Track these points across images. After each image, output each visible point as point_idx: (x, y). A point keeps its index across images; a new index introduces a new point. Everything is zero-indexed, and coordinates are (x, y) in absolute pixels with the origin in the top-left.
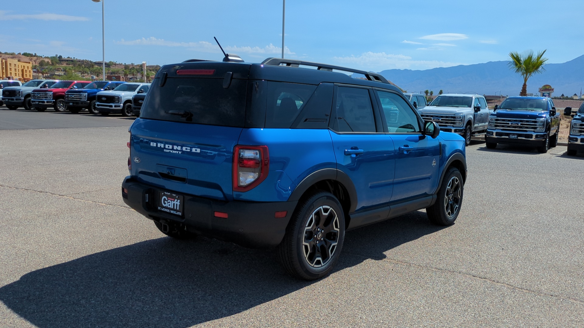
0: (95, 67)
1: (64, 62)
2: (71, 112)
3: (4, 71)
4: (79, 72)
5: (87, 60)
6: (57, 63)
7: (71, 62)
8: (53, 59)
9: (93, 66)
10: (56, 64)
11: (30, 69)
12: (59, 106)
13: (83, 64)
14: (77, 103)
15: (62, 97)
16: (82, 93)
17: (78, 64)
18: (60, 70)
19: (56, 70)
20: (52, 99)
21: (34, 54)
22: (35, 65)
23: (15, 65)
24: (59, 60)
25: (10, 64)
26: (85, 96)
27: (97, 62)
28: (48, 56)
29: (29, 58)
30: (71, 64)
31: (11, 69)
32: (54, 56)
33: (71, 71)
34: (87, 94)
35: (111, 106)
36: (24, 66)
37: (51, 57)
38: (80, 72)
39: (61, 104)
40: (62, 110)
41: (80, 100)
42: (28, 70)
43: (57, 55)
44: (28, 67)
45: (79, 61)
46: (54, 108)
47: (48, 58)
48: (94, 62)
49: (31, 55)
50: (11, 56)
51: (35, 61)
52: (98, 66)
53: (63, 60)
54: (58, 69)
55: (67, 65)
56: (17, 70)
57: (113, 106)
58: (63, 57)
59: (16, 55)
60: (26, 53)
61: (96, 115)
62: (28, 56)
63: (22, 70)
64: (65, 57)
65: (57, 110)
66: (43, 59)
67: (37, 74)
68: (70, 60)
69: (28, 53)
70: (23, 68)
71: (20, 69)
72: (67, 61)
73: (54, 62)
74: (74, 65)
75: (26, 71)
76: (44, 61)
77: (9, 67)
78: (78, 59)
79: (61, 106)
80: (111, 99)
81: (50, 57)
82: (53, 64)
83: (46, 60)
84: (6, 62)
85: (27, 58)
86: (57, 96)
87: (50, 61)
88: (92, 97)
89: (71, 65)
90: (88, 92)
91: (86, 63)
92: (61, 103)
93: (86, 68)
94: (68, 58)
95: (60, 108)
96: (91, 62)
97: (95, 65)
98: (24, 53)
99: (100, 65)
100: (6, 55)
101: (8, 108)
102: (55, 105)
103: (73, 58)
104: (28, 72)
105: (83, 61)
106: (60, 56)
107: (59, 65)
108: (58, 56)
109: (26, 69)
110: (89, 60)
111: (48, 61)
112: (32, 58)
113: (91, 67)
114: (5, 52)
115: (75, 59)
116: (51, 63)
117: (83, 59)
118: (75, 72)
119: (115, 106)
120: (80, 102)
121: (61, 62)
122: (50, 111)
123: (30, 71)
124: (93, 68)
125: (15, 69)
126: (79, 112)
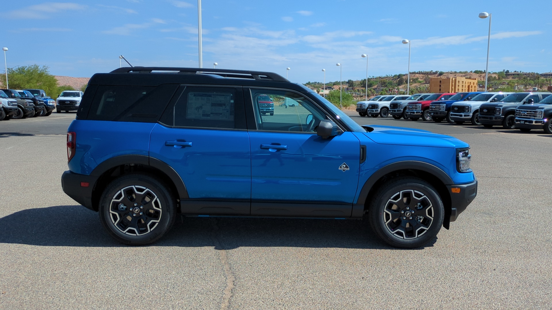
0: (541, 79)
1: (510, 76)
2: (434, 121)
3: (453, 88)
4: (522, 85)
5: (533, 72)
6: (503, 77)
7: (517, 75)
8: (500, 74)
9: (539, 78)
10: (502, 79)
11: (475, 85)
12: (426, 116)
13: (529, 77)
14: (437, 113)
15: (428, 108)
16: (441, 105)
17: (523, 77)
18: (505, 84)
19: (501, 84)
20: (420, 110)
21: (483, 71)
22: (483, 80)
23: (463, 82)
24: (506, 75)
25: (459, 81)
26: (444, 107)
27: (544, 74)
28: (496, 72)
29: (479, 75)
30: (516, 77)
31: (459, 86)
32: (502, 71)
33: (514, 85)
34: (445, 105)
35: (461, 116)
36: (470, 83)
37: (499, 73)
38: (524, 84)
39: (429, 115)
40: (429, 120)
41: (439, 111)
42: (474, 86)
43: (504, 70)
44: (474, 83)
45: (526, 74)
46: (422, 118)
47: (496, 74)
48: (540, 74)
49: (481, 72)
50: (464, 74)
51: (483, 77)
52: (544, 77)
53: (509, 75)
54: (503, 83)
55: (513, 79)
56: (464, 86)
57: (463, 116)
58: (510, 72)
59: (468, 73)
60: (477, 71)
61: (452, 124)
62: (478, 73)
63: (468, 86)
64: (512, 71)
65: (424, 120)
66: (491, 75)
67: (482, 89)
68: (516, 74)
69: (478, 70)
70: (469, 84)
71: (467, 85)
72: (514, 75)
73: (500, 77)
74: (520, 79)
75: (472, 86)
76: (491, 76)
77: (457, 84)
78: (524, 72)
79: (428, 116)
80: (462, 109)
81: (497, 72)
82: (499, 79)
83: (494, 76)
84: (455, 80)
85: (477, 75)
86: (425, 108)
87: (497, 76)
88: (450, 108)
89: (516, 79)
90: (447, 103)
91: (532, 75)
92: (428, 113)
93: (531, 81)
94: (514, 72)
95: (427, 118)
96: (537, 74)
97: (541, 77)
98: (475, 71)
99: (547, 76)
100: (460, 74)
101: (394, 118)
102: (422, 116)
103: (519, 72)
104: (473, 87)
105: (529, 74)
106: (507, 71)
107: (505, 79)
108: (506, 71)
109: (472, 84)
110: (536, 72)
111: (495, 77)
112: (481, 74)
113: (537, 79)
114: (459, 71)
115: (521, 72)
116: (497, 78)
117: (529, 72)
118: (518, 85)
119: (465, 116)
120: (439, 112)
121: (507, 76)
122: (420, 121)
123: (475, 87)
124: (538, 79)
125: (463, 86)
126: (442, 122)
